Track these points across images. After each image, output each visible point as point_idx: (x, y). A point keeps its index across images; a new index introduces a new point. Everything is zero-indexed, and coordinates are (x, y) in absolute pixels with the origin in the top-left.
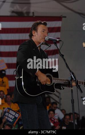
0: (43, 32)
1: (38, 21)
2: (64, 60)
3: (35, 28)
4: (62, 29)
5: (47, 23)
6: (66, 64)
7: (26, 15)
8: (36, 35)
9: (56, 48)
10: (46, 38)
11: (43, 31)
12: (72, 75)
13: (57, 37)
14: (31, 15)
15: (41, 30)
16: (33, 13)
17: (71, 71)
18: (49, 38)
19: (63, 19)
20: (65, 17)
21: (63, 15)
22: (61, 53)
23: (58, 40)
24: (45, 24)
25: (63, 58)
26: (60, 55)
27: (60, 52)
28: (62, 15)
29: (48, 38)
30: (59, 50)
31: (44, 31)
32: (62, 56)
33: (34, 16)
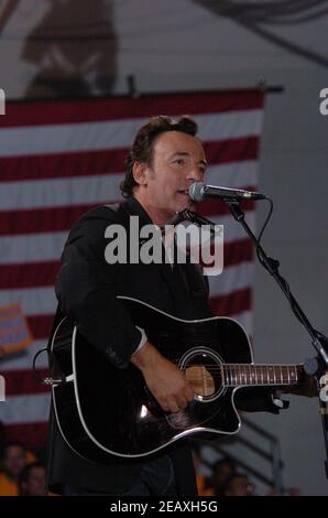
0: (179, 162)
1: (155, 120)
2: (283, 283)
3: (142, 150)
4: (263, 145)
5: (198, 120)
6: (293, 302)
7: (96, 92)
8: (150, 183)
9: (243, 234)
10: (193, 188)
11: (177, 158)
12: (322, 351)
13: (245, 183)
14: (121, 88)
15: (167, 157)
16: (131, 80)
17: (314, 333)
18: (208, 190)
19: (270, 99)
20: (278, 90)
21: (271, 83)
22: (264, 255)
23: (247, 195)
24: (188, 128)
25: (275, 273)
26: (263, 264)
27: (259, 247)
28: (262, 84)
29: (202, 191)
30: (257, 242)
31: (182, 157)
32: (272, 265)
33: (136, 95)
